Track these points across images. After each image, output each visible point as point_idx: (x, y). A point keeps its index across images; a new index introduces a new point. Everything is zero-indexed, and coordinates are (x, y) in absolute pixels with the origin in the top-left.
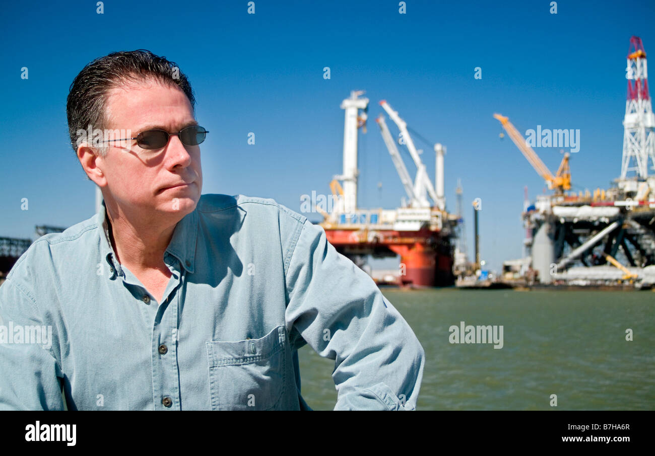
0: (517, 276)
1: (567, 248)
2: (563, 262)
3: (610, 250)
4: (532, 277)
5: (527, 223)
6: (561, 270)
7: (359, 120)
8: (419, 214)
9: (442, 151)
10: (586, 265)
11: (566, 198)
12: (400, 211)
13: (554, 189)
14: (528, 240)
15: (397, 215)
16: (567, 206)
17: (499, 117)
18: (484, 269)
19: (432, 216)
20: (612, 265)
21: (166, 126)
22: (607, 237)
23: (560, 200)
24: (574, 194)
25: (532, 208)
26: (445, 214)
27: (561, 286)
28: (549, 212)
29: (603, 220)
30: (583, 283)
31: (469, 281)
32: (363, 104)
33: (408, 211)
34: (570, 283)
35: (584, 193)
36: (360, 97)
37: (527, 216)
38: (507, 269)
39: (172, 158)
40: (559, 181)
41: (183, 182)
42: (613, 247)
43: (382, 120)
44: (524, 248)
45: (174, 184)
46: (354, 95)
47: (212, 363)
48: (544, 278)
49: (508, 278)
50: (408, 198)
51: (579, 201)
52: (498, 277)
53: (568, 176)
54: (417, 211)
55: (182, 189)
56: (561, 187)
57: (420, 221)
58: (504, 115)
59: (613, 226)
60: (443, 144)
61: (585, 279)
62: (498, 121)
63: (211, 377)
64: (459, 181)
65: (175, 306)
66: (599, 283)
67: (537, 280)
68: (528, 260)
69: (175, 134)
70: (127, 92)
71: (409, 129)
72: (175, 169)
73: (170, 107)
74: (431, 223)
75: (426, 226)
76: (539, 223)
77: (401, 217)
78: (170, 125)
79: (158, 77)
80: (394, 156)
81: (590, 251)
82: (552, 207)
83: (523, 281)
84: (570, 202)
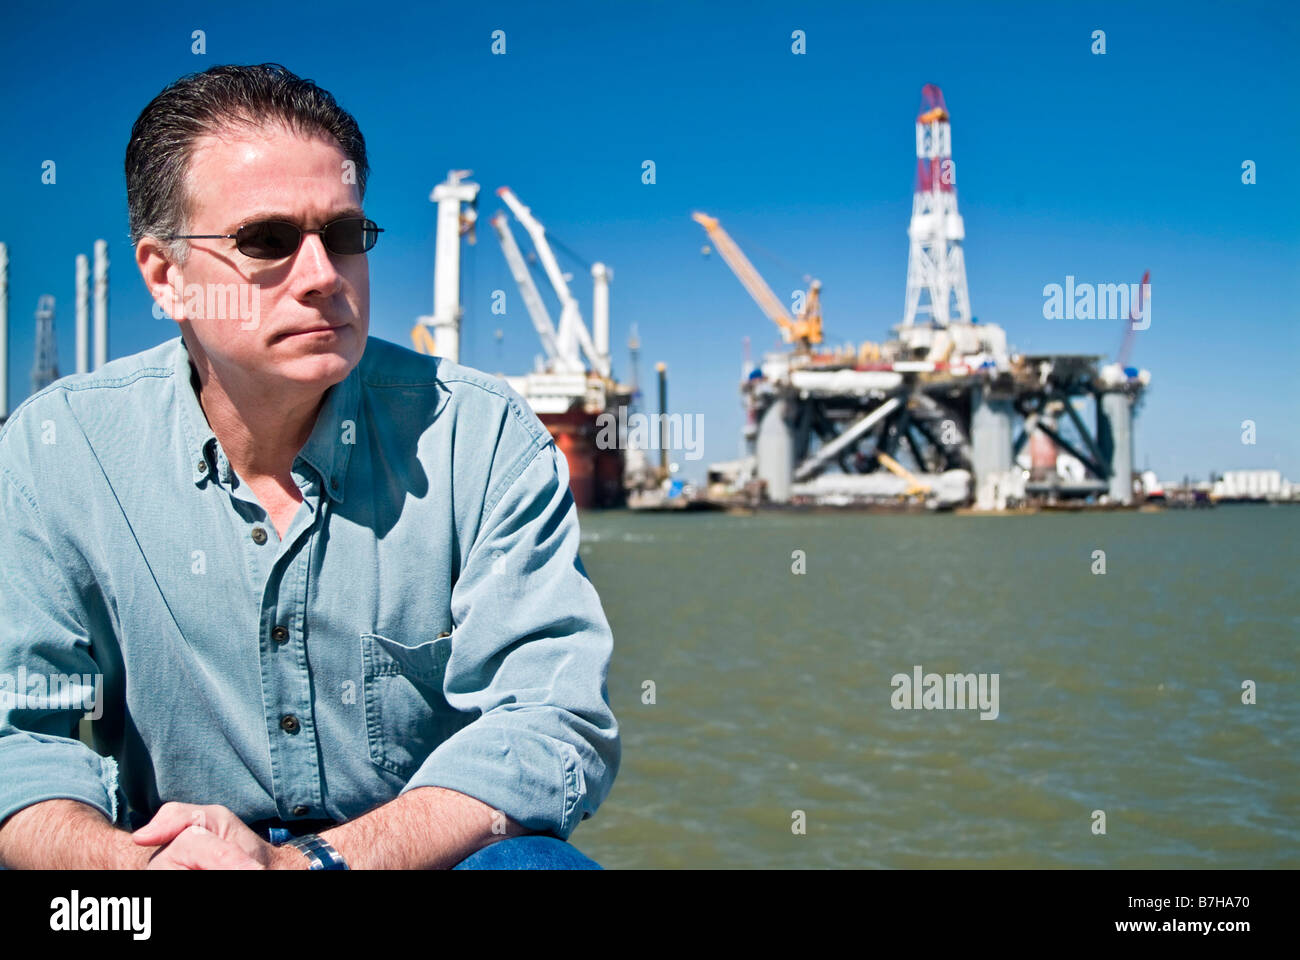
0: (732, 489)
1: (816, 442)
2: (808, 466)
3: (886, 444)
4: (756, 491)
5: (748, 399)
6: (805, 479)
7: (462, 221)
8: (565, 385)
9: (606, 277)
10: (846, 470)
11: (814, 357)
12: (533, 378)
13: (795, 343)
14: (749, 429)
15: (529, 385)
16: (816, 370)
17: (702, 219)
18: (677, 478)
19: (588, 387)
20: (889, 470)
21: (296, 215)
22: (882, 425)
23: (805, 360)
24: (826, 351)
25: (757, 375)
26: (610, 385)
27: (806, 507)
28: (785, 381)
29: (875, 394)
30: (841, 501)
31: (650, 499)
32: (470, 192)
33: (548, 379)
34: (822, 501)
35: (843, 348)
36: (464, 181)
37: (748, 388)
38: (715, 478)
39: (303, 276)
40: (802, 329)
41: (325, 323)
42: (891, 440)
43: (502, 223)
44: (743, 444)
45: (305, 326)
46: (454, 177)
47: (370, 670)
48: (778, 492)
49: (717, 492)
50: (546, 357)
51: (837, 362)
52: (699, 491)
53: (818, 320)
54: (564, 379)
55: (320, 338)
56: (806, 340)
57: (569, 397)
58: (711, 214)
59: (892, 405)
60: (606, 263)
61: (844, 494)
62: (699, 227)
63: (369, 692)
64: (634, 328)
65: (304, 563)
66: (868, 500)
67: (764, 496)
68: (750, 462)
69: (312, 232)
70: (227, 145)
71: (548, 237)
72: (308, 298)
73: (309, 178)
74: (586, 400)
75: (578, 404)
76: (768, 400)
77: (535, 390)
78: (305, 215)
79: (289, 120)
80: (522, 284)
81: (853, 447)
82: (790, 372)
83: (742, 499)
84: (822, 364)
